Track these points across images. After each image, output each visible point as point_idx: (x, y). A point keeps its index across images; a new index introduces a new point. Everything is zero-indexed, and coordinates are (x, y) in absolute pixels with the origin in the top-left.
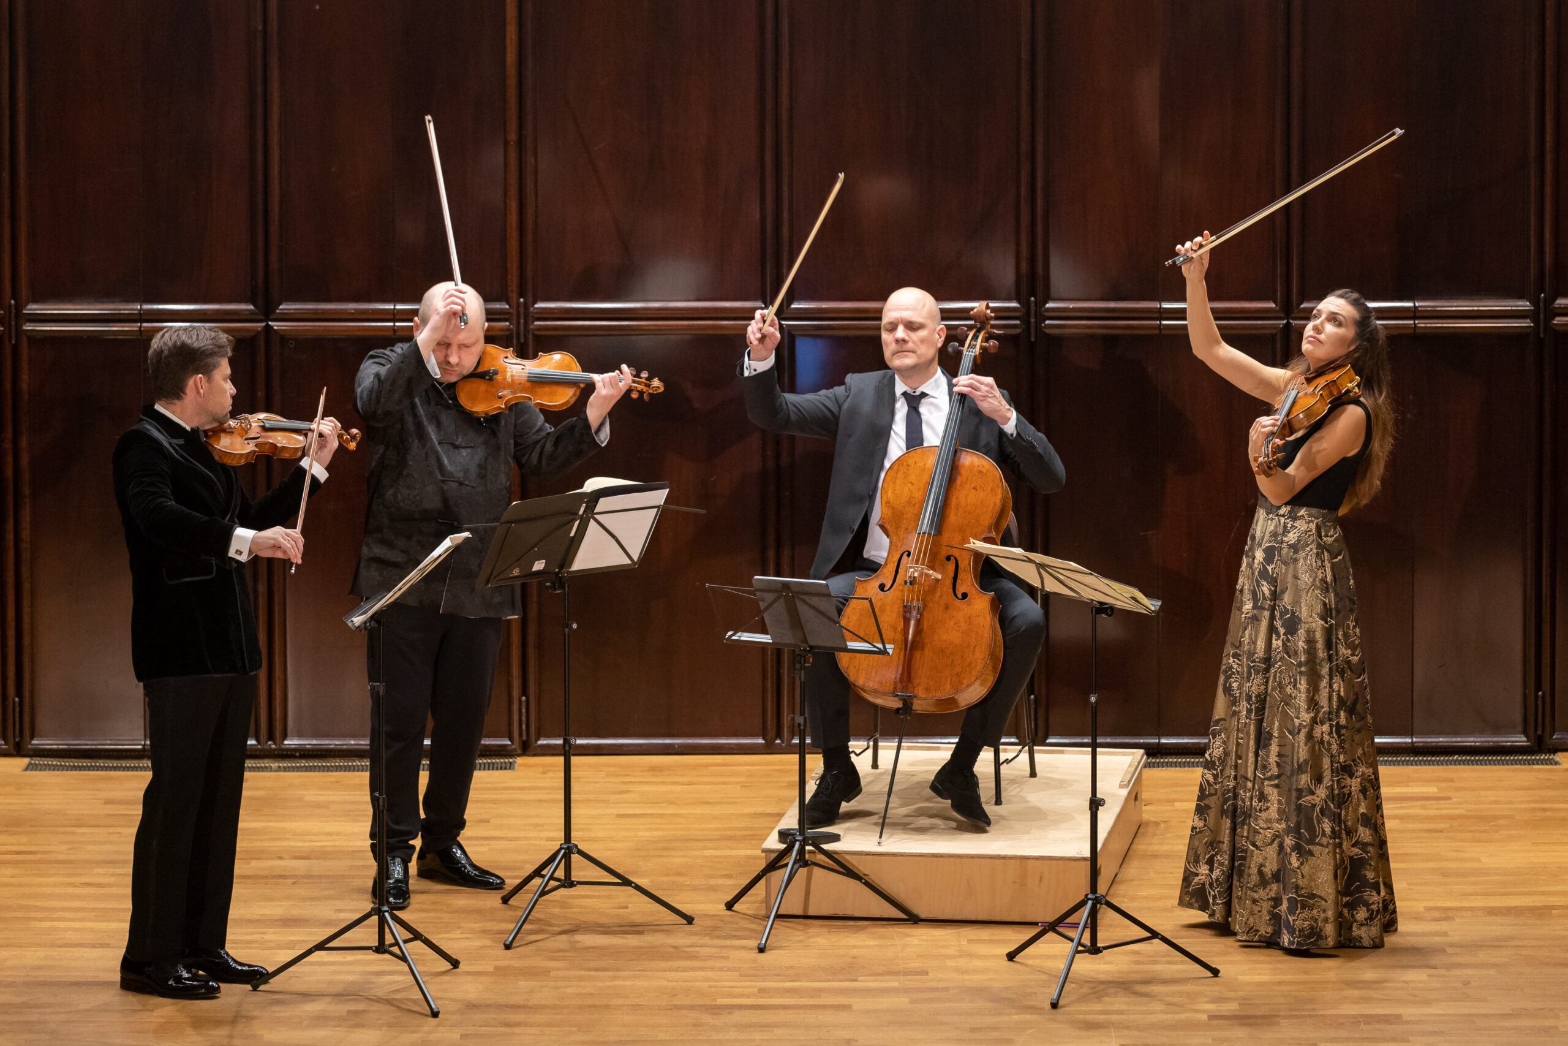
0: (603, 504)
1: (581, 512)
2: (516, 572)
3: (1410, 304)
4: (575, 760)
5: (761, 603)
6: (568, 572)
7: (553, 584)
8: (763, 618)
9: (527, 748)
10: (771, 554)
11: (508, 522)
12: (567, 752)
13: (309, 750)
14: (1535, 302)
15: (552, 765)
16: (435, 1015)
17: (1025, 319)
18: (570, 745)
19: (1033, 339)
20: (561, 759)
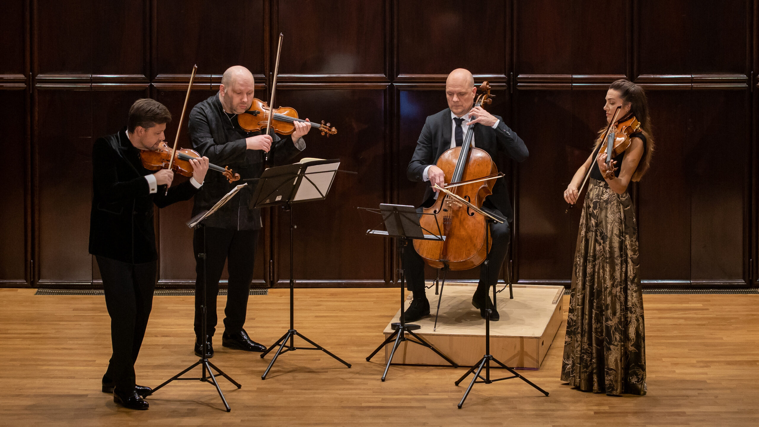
0: (309, 169)
1: (299, 173)
2: (268, 201)
3: (690, 76)
4: (295, 290)
5: (383, 216)
6: (293, 202)
7: (285, 207)
8: (384, 224)
9: (273, 285)
10: (388, 193)
11: (264, 178)
12: (292, 286)
13: (170, 285)
14: (749, 75)
15: (285, 293)
16: (228, 410)
17: (508, 82)
18: (293, 283)
19: (512, 92)
20: (289, 290)
